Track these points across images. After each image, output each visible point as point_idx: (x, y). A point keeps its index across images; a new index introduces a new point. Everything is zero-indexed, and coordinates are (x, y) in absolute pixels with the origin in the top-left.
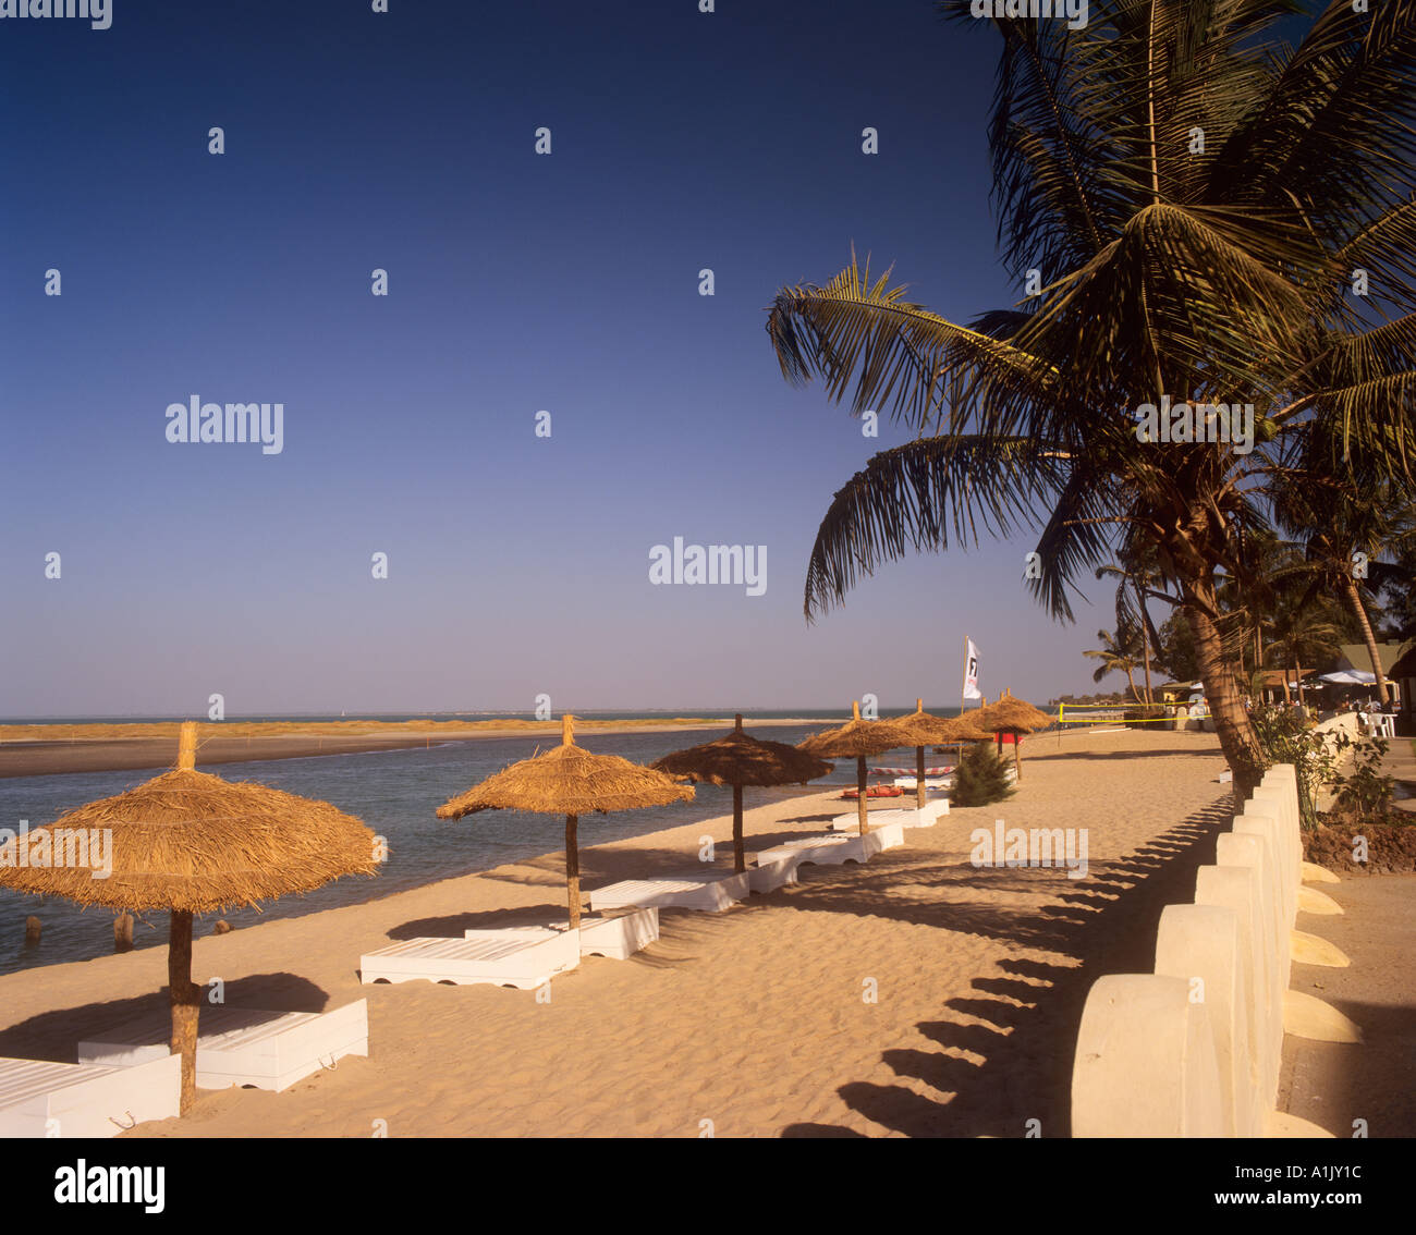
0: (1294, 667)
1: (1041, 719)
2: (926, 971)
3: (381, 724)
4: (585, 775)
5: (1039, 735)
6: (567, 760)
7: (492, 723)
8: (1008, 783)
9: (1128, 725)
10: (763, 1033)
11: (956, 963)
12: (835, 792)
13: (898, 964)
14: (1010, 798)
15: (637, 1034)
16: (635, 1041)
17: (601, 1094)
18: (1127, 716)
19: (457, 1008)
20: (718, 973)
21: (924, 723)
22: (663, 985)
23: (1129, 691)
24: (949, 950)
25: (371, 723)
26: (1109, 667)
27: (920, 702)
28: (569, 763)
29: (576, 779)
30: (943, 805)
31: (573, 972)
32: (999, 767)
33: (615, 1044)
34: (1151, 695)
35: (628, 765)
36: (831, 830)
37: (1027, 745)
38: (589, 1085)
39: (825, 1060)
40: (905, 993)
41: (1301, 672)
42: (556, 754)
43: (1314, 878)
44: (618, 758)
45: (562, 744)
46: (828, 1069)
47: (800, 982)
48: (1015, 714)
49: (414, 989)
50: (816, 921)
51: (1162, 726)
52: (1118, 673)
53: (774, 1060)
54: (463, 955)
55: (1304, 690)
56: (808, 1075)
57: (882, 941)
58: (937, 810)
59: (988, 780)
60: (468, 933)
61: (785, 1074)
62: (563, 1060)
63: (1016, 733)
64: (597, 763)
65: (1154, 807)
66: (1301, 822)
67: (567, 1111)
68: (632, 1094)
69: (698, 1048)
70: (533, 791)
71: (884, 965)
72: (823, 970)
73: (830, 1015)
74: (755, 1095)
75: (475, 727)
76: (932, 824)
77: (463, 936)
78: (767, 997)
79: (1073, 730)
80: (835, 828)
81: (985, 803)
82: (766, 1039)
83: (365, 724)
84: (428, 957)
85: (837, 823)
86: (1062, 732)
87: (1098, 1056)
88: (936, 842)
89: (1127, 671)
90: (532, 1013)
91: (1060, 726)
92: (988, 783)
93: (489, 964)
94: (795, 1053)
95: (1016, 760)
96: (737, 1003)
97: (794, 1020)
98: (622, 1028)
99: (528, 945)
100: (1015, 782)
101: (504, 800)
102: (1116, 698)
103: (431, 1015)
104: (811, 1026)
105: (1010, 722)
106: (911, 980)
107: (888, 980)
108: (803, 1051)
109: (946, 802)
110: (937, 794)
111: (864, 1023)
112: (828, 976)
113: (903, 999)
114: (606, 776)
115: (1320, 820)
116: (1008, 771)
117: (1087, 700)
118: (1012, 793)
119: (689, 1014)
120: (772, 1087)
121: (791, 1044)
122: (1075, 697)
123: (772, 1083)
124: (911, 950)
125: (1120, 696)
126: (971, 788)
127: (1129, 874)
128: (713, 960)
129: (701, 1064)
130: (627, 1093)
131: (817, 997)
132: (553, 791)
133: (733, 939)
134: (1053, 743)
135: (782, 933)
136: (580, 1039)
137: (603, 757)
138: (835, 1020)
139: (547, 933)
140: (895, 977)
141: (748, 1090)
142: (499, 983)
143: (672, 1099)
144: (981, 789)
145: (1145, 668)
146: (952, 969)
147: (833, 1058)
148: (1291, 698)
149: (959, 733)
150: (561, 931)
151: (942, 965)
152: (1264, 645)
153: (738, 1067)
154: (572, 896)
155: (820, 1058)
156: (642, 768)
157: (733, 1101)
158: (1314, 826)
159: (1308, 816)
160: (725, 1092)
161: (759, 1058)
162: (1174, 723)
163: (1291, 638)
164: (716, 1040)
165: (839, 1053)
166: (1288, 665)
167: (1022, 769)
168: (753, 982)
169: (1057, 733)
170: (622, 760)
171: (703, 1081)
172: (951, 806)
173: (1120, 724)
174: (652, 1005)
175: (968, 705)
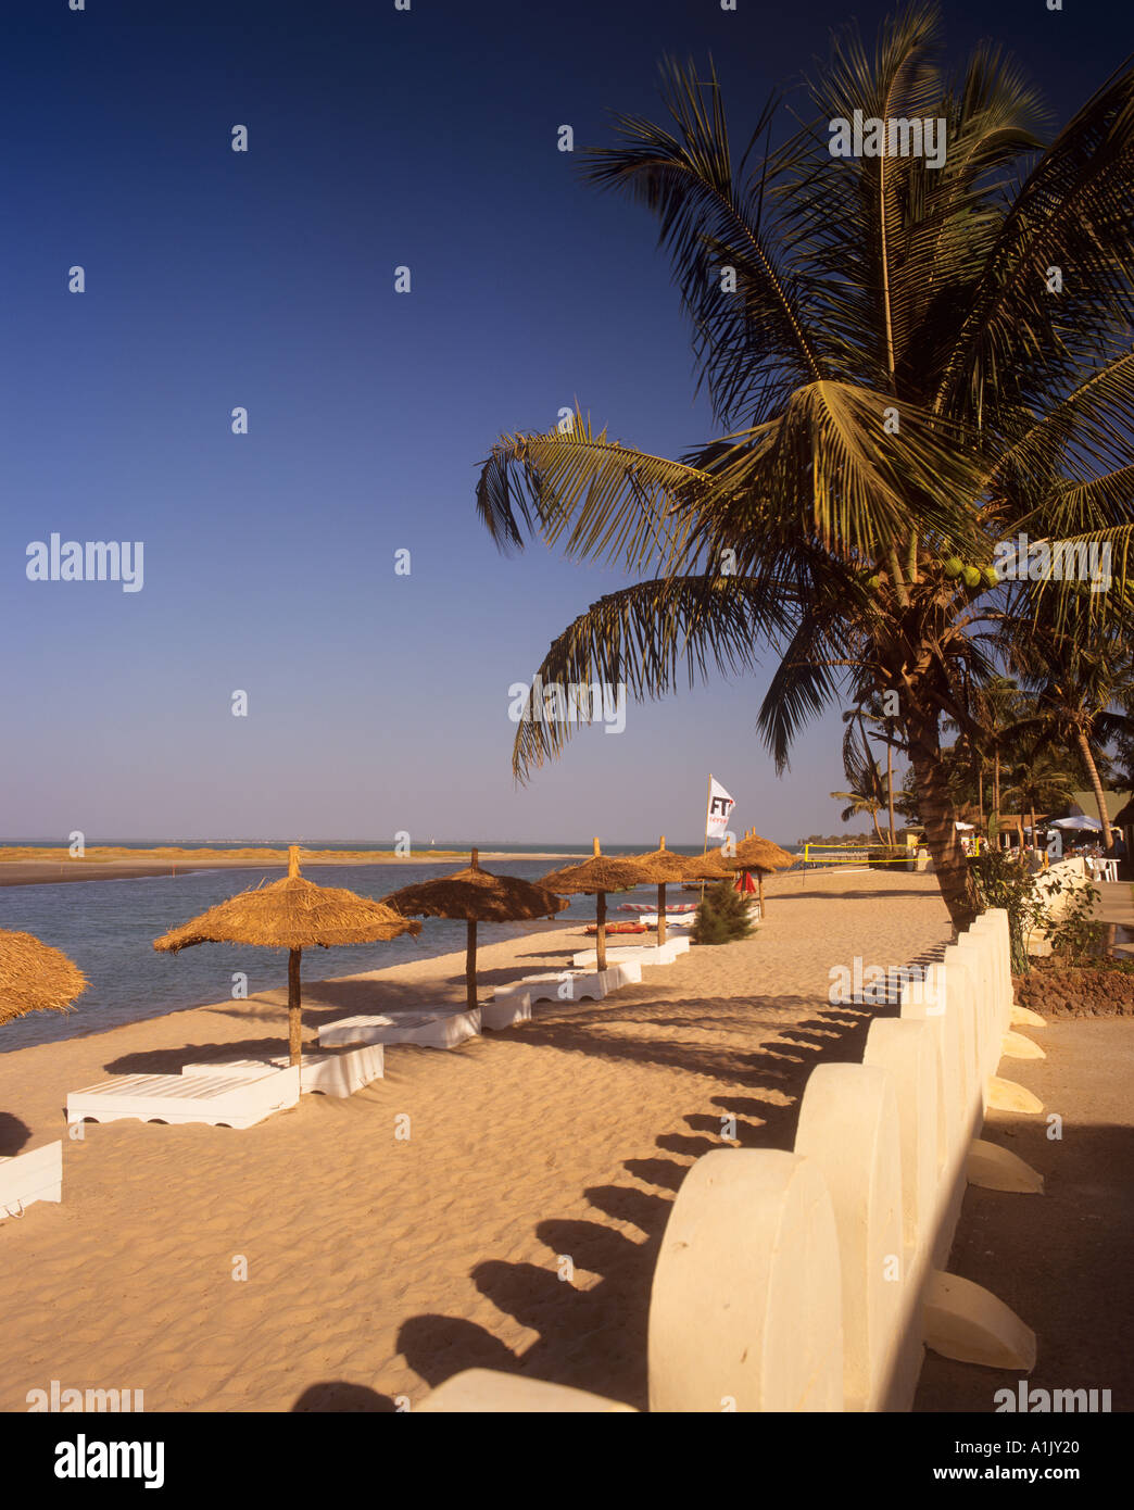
0: (1029, 812)
1: (783, 859)
2: (648, 1112)
3: (128, 851)
4: (308, 907)
5: (785, 874)
6: (292, 892)
7: (241, 853)
8: (749, 921)
9: (871, 865)
10: (474, 1176)
11: (678, 1103)
12: (580, 928)
13: (622, 1104)
14: (751, 937)
15: (347, 1177)
16: (345, 1184)
17: (299, 1241)
18: (871, 857)
19: (162, 1150)
20: (439, 1112)
21: (666, 861)
22: (382, 1125)
23: (875, 832)
24: (673, 1090)
25: (118, 850)
26: (856, 809)
27: (663, 840)
28: (294, 895)
29: (299, 912)
30: (683, 944)
31: (291, 1111)
32: (739, 907)
33: (323, 1187)
34: (894, 837)
35: (355, 898)
36: (571, 965)
37: (770, 884)
38: (288, 1232)
39: (534, 1205)
40: (624, 1135)
41: (1035, 817)
42: (281, 885)
43: (1022, 1022)
44: (344, 891)
45: (288, 875)
46: (535, 1214)
47: (520, 1122)
48: (759, 853)
49: (121, 1129)
50: (544, 1059)
51: (902, 867)
52: (864, 814)
53: (483, 1204)
54: (175, 1093)
55: (1038, 835)
56: (515, 1220)
57: (608, 1080)
58: (678, 946)
59: (730, 918)
60: (185, 1068)
61: (491, 1220)
62: (266, 1205)
63: (761, 871)
64: (322, 895)
65: (887, 947)
66: (1012, 965)
67: (260, 1260)
68: (331, 1242)
69: (407, 1192)
70: (254, 923)
71: (607, 1105)
72: (544, 1110)
73: (545, 1158)
74: (457, 1242)
75: (225, 856)
76: (671, 962)
77: (180, 1073)
78: (485, 1138)
79: (818, 870)
80: (575, 964)
81: (725, 941)
82: (478, 1182)
83: (111, 850)
84: (138, 1095)
85: (578, 959)
86: (808, 871)
87: (685, 1245)
88: (673, 980)
89: (872, 812)
90: (242, 1154)
91: (807, 866)
92: (732, 921)
93: (203, 1102)
94: (505, 1197)
95: (759, 899)
96: (453, 1144)
97: (508, 1162)
98: (332, 1170)
99: (246, 1082)
100: (757, 920)
101: (222, 932)
102: (862, 839)
103: (135, 1156)
104: (525, 1169)
105: (754, 861)
106: (631, 1120)
107: (608, 1120)
108: (512, 1195)
109: (687, 939)
110: (679, 930)
111: (579, 1166)
112: (549, 1116)
113: (621, 1140)
114: (329, 910)
115: (1032, 964)
116: (749, 910)
117: (835, 840)
118: (754, 931)
119: (403, 1156)
120: (476, 1233)
121: (502, 1188)
122: (824, 837)
123: (475, 1230)
124: (636, 1089)
125: (866, 837)
126: (713, 925)
127: (858, 1014)
128: (435, 1099)
129: (407, 1208)
130: (325, 1241)
131: (536, 1138)
132: (273, 925)
133: (458, 1077)
134: (798, 882)
135: (508, 1071)
136: (286, 1181)
137: (328, 890)
138: (549, 1163)
139: (268, 1069)
140: (616, 1118)
141: (451, 1236)
142: (212, 1122)
143: (372, 1246)
144: (722, 927)
145: (889, 810)
146: (674, 1110)
147: (542, 1202)
148: (1026, 842)
149: (700, 871)
150: (282, 1067)
151: (665, 1106)
152: (1002, 791)
153: (445, 1212)
154: (293, 1032)
155: (530, 1202)
156: (369, 902)
157: (435, 1249)
158: (1025, 970)
159: (1021, 960)
160: (428, 1238)
161: (468, 1202)
162: (915, 864)
163: (1026, 785)
164: (425, 1183)
165: (549, 1198)
166: (1024, 811)
167: (766, 907)
168: (474, 1121)
169: (802, 872)
170: (348, 893)
171: (407, 1227)
172: (691, 943)
173: (864, 865)
174: (366, 1146)
175: (712, 843)
